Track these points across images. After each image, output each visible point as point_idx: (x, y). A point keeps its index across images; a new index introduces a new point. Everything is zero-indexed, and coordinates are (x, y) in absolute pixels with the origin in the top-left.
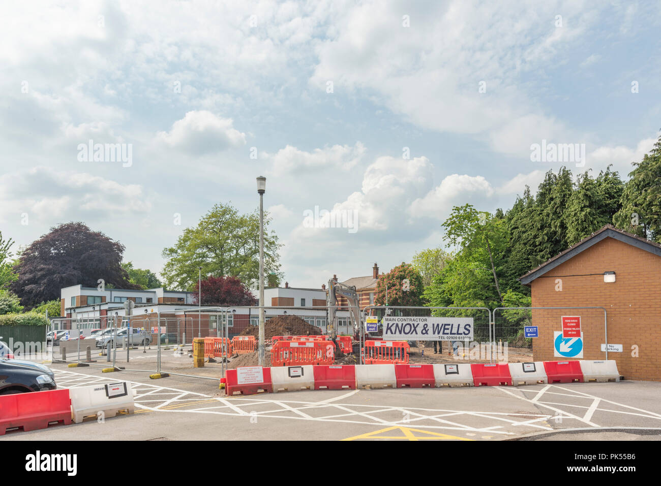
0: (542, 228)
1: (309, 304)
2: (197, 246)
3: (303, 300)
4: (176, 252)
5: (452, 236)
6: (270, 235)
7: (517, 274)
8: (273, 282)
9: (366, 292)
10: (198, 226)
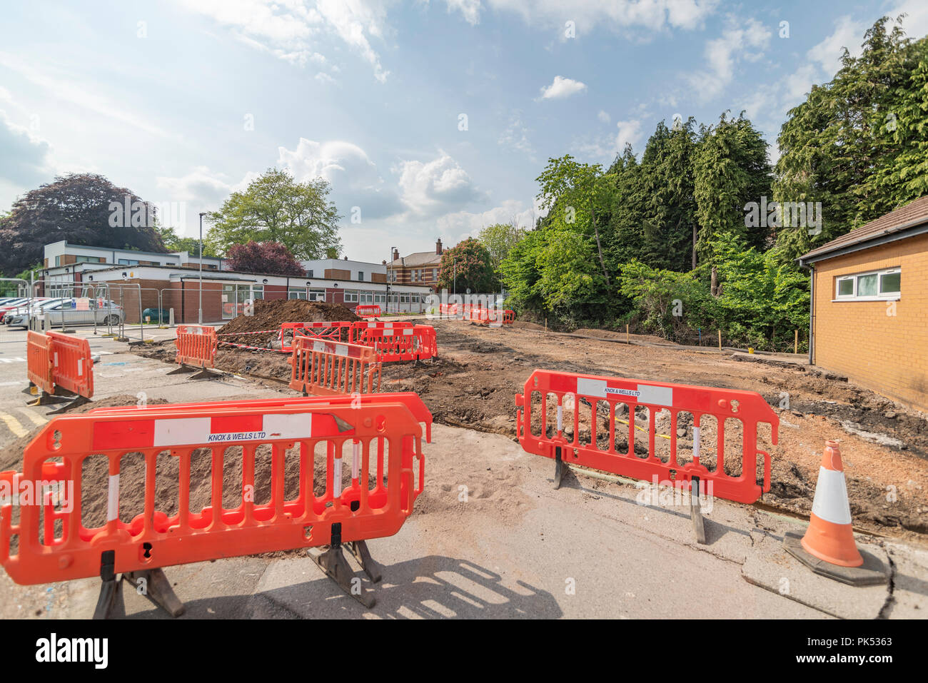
0: (656, 187)
1: (368, 278)
2: (244, 212)
3: (361, 274)
4: (222, 218)
5: (548, 195)
6: (327, 207)
7: (622, 243)
8: (332, 254)
9: (428, 268)
10: (247, 190)
